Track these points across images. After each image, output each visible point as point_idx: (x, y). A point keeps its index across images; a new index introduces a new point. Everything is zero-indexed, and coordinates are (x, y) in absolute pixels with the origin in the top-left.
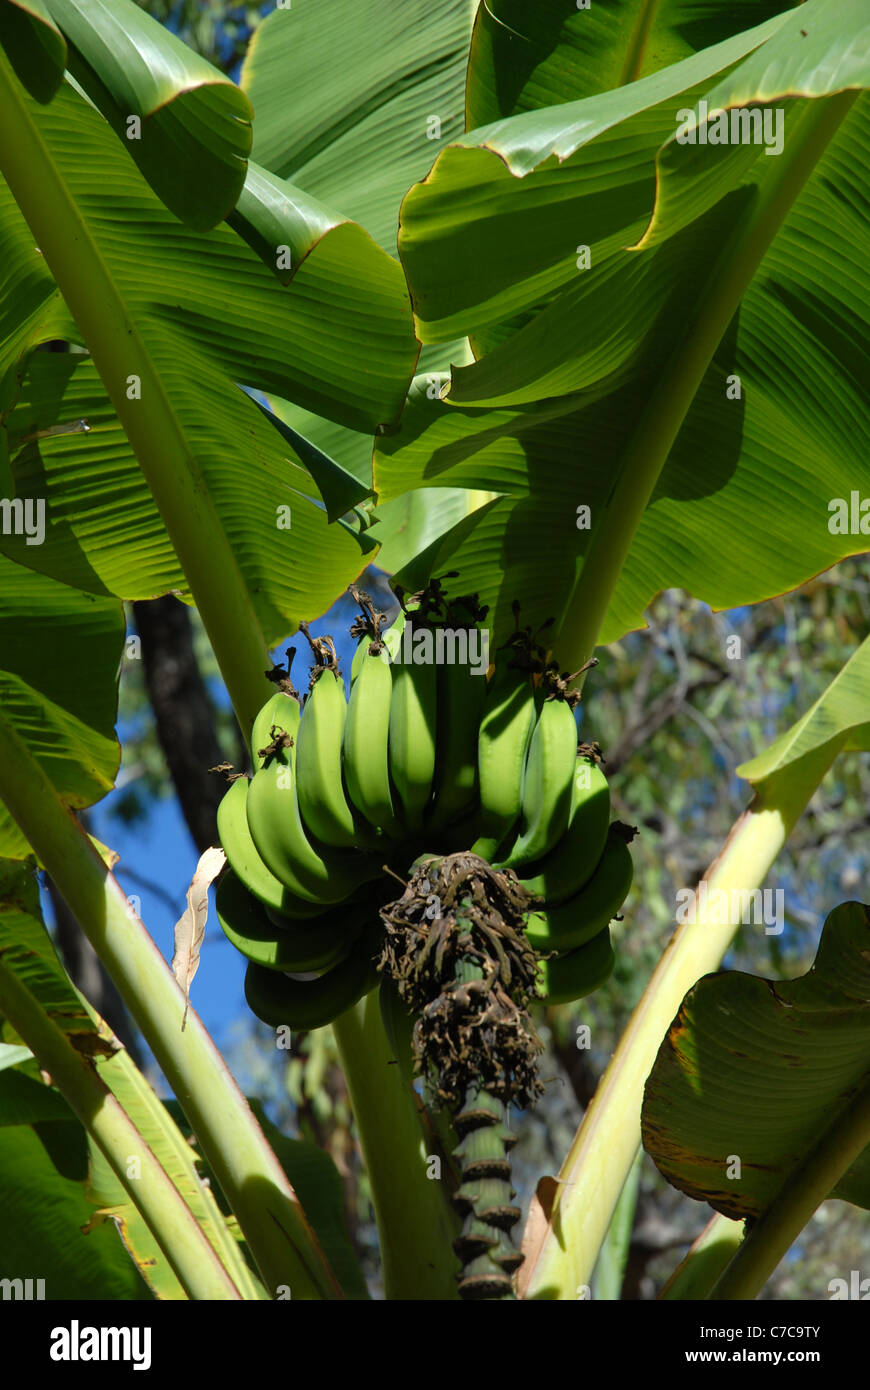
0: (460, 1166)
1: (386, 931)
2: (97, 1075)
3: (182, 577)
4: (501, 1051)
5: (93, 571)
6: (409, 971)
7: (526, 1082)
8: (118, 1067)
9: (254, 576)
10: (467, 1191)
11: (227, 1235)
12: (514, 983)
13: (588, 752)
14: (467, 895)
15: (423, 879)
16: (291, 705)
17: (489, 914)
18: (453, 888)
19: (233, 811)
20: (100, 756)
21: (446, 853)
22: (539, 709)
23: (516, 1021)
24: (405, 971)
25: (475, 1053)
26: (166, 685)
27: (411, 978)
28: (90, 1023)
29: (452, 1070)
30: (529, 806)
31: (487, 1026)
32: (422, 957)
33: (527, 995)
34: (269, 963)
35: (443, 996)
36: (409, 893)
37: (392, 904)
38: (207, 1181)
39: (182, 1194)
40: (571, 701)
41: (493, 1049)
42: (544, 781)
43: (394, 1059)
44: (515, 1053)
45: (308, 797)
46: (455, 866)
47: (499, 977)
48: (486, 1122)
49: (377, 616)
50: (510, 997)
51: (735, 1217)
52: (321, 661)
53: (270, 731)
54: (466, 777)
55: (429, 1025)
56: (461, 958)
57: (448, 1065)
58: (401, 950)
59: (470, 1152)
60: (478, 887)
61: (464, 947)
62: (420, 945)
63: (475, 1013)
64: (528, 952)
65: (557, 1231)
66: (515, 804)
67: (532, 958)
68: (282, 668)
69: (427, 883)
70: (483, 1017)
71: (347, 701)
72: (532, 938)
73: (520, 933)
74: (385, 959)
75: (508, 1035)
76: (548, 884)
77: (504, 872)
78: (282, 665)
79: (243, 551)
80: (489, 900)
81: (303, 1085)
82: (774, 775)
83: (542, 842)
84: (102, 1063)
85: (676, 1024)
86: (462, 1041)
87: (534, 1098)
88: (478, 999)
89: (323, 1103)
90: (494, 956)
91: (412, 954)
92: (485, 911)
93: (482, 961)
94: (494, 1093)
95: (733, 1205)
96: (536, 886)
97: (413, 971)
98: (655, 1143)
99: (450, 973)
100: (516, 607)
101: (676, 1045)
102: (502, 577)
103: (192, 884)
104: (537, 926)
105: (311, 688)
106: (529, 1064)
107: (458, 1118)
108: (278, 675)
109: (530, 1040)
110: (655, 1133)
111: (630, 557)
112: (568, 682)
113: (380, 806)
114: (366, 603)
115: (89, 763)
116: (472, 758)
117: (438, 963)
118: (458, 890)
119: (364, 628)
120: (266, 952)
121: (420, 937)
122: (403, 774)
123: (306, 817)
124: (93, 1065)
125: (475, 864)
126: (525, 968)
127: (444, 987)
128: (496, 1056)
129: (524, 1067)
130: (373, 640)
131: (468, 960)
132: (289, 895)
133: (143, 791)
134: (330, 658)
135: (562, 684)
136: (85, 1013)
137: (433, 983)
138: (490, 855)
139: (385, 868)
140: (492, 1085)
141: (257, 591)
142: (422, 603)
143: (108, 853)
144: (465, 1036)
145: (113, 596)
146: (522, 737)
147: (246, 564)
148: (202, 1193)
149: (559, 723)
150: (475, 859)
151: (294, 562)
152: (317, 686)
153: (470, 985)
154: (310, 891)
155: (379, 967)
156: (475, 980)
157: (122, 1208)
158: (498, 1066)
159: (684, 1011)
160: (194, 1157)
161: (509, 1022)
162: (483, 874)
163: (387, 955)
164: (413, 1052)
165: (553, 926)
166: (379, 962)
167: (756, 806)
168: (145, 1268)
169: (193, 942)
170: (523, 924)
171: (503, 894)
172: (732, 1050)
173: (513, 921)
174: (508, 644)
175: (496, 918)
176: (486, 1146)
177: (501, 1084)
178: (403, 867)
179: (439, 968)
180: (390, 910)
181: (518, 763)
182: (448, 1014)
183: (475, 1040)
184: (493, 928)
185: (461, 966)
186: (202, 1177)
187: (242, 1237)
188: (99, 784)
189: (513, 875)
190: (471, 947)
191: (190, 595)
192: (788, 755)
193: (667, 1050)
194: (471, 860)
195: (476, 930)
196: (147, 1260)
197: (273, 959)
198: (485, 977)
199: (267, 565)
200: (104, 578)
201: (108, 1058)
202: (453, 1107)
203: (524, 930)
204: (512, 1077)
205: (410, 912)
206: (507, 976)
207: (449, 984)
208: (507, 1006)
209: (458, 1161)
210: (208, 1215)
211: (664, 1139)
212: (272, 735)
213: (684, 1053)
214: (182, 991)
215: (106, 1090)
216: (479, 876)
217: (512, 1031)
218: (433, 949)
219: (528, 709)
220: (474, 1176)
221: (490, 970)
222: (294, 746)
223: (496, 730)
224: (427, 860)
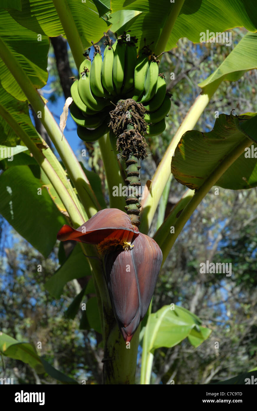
0: (127, 173)
1: (111, 117)
2: (43, 154)
3: (63, 31)
4: (138, 146)
5: (42, 29)
6: (116, 127)
7: (143, 154)
8: (48, 152)
9: (81, 31)
10: (128, 179)
11: (73, 192)
12: (141, 130)
13: (161, 75)
14: (130, 109)
15: (120, 105)
16: (89, 63)
17: (136, 113)
18: (127, 107)
19: (74, 88)
20: (43, 76)
21: (126, 99)
22: (149, 64)
23: (141, 139)
24: (115, 127)
25: (131, 146)
26: (62, 68)
27: (116, 129)
28: (41, 141)
29: (126, 150)
30: (146, 88)
31: (134, 140)
32: (119, 123)
33: (144, 133)
34: (83, 125)
35: (124, 133)
36: (117, 108)
37: (112, 111)
38: (69, 180)
39: (63, 182)
40: (157, 62)
41: (135, 145)
42: (150, 82)
43: (112, 150)
44: (141, 147)
45: (92, 85)
46: (128, 102)
47: (138, 129)
48: (133, 163)
49: (110, 40)
50: (140, 134)
51: (192, 189)
52: (97, 51)
53: (84, 68)
54: (131, 81)
55: (120, 140)
56: (129, 124)
57: (125, 149)
58: (114, 122)
59: (129, 170)
60: (133, 107)
61: (129, 121)
62: (119, 121)
63: (132, 137)
64: (145, 123)
65: (151, 193)
66: (143, 87)
67: (146, 124)
68: (87, 53)
69: (121, 106)
70: (133, 138)
71: (103, 61)
72: (146, 120)
73: (143, 118)
74: (110, 124)
75: (139, 142)
76: (150, 108)
77: (140, 104)
78: (87, 52)
79: (78, 25)
80: (136, 110)
81: (92, 163)
82: (207, 86)
83: (149, 97)
84: (44, 151)
85: (180, 143)
86: (128, 143)
87: (145, 158)
88: (132, 134)
89: (97, 167)
90: (137, 124)
91: (117, 123)
92: (135, 113)
93: (134, 125)
94: (135, 156)
95: (192, 186)
96: (147, 108)
97: (117, 127)
98: (174, 171)
99: (126, 127)
100: (145, 40)
101: (180, 148)
102: (142, 33)
103: (64, 106)
104: (147, 117)
105: (94, 58)
106: (144, 150)
107: (127, 162)
108: (86, 55)
109: (145, 144)
110: (174, 169)
111: (174, 29)
112: (157, 58)
113: (110, 87)
114: (108, 37)
115: (41, 78)
116: (133, 76)
117: (123, 125)
118: (128, 107)
119: (107, 43)
120: (82, 122)
121: (119, 118)
122: (116, 79)
123: (92, 90)
124: (42, 151)
125: (133, 101)
126: (144, 127)
127: (124, 131)
128: (136, 147)
129: (143, 150)
130: (109, 46)
131: (130, 124)
132: (88, 109)
133: (56, 94)
134: (99, 51)
135: (155, 58)
136: (40, 139)
137: (121, 130)
138: (136, 100)
139: (111, 102)
140: (135, 154)
141: (81, 35)
142: (122, 38)
143: (45, 100)
144: (129, 142)
145: (47, 35)
146: (145, 71)
147: (79, 28)
148: (68, 182)
149: (154, 68)
150: (133, 100)
151: (91, 28)
152: (95, 57)
153: (131, 130)
154: (93, 108)
155: (109, 126)
156: (132, 129)
157: (48, 185)
158: (137, 150)
159: (182, 140)
160: (66, 174)
161: (139, 139)
162: (134, 104)
163: (111, 123)
164: (116, 146)
165: (151, 117)
166: (109, 125)
167: (202, 93)
168: (54, 199)
169: (65, 120)
170: (144, 116)
171: (139, 109)
172: (193, 149)
173: (141, 115)
174: (143, 49)
175: (137, 115)
176: (133, 168)
177: (137, 154)
178: (116, 102)
179: (123, 126)
180: (112, 112)
181: (144, 77)
182: (125, 137)
183: (131, 143)
184: (137, 117)
185: (128, 126)
186: (68, 179)
187: (77, 193)
188: (43, 83)
189: (142, 105)
190: (131, 121)
191: (65, 36)
192: (210, 81)
193: (177, 149)
194: (132, 101)
195: (132, 117)
196: (55, 197)
197: (84, 124)
198: (134, 129)
199: (84, 29)
200: (44, 31)
201: (45, 149)
202: (126, 159)
203: (144, 118)
204: (140, 153)
205: (117, 113)
206: (140, 128)
207: (125, 130)
208: (139, 136)
209: (126, 172)
210: (69, 187)
211: (176, 170)
212: (84, 69)
213: (181, 150)
214: (62, 132)
215: (44, 157)
216: (133, 104)
217: (140, 141)
218: (122, 122)
219: (147, 64)
220: (130, 175)
221: (135, 127)
222: (90, 72)
223: (139, 69)
224: (121, 101)
